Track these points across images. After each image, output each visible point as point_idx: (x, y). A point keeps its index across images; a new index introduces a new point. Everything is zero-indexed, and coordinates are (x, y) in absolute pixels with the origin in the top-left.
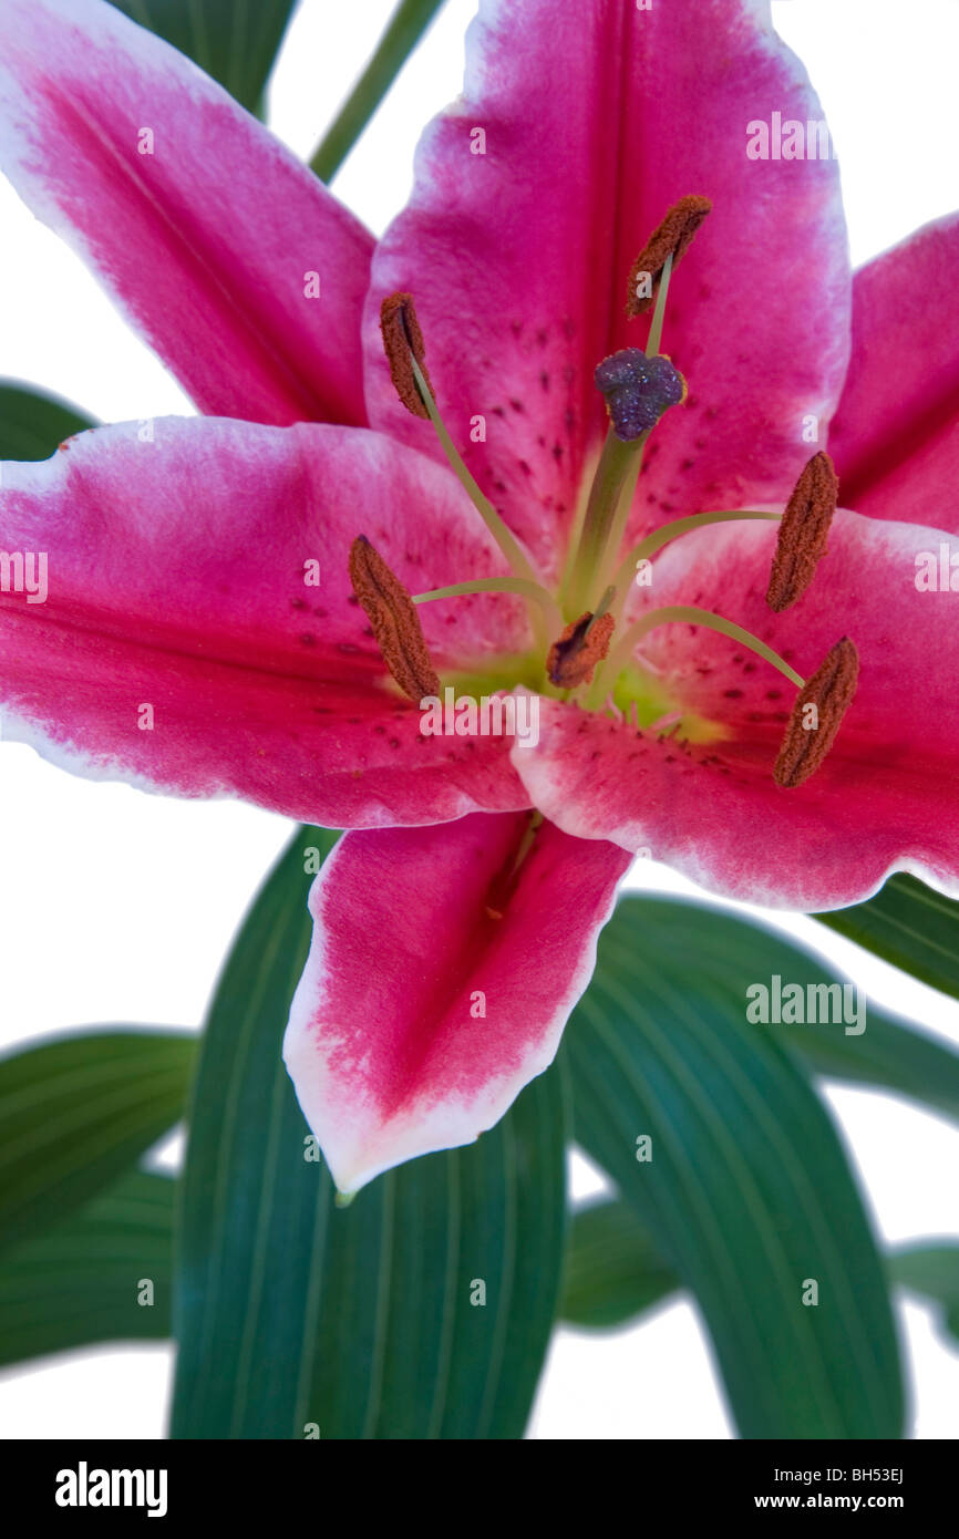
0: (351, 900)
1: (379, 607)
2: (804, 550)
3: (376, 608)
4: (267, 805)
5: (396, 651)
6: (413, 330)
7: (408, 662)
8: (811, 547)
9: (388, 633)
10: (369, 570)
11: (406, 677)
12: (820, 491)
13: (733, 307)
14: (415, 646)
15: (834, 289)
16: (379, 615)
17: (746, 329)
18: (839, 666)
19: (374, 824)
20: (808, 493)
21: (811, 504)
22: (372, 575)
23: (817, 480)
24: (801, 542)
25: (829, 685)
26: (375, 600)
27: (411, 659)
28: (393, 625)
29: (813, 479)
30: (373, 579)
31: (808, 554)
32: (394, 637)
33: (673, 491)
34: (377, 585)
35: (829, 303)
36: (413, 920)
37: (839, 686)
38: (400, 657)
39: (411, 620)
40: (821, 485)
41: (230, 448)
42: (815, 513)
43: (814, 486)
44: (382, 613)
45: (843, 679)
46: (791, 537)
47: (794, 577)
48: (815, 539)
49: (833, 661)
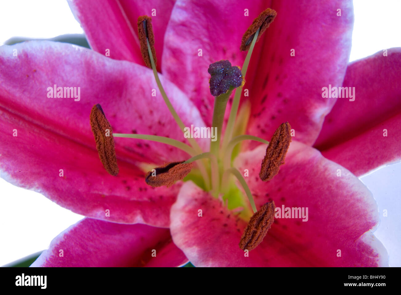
0: (75, 243)
1: (98, 134)
2: (274, 160)
3: (97, 134)
4: (52, 198)
5: (102, 152)
6: (149, 32)
7: (107, 158)
8: (277, 159)
9: (100, 145)
10: (96, 118)
11: (105, 163)
12: (283, 137)
13: (301, 63)
14: (110, 152)
15: (340, 66)
16: (97, 136)
17: (304, 73)
18: (266, 212)
19: (95, 216)
20: (278, 137)
21: (279, 142)
22: (97, 121)
23: (282, 133)
24: (273, 156)
25: (261, 218)
26: (97, 130)
27: (108, 157)
28: (102, 142)
29: (281, 132)
30: (98, 122)
31: (275, 162)
32: (102, 147)
33: (266, 126)
34: (99, 125)
35: (337, 71)
36: (100, 257)
37: (265, 220)
38: (103, 155)
39: (111, 142)
40: (283, 135)
41: (91, 62)
42: (279, 146)
43: (281, 135)
44: (99, 136)
45: (267, 218)
46: (270, 153)
47: (269, 169)
48: (279, 156)
49: (264, 209)
